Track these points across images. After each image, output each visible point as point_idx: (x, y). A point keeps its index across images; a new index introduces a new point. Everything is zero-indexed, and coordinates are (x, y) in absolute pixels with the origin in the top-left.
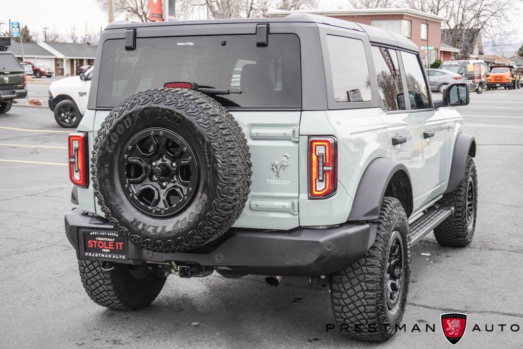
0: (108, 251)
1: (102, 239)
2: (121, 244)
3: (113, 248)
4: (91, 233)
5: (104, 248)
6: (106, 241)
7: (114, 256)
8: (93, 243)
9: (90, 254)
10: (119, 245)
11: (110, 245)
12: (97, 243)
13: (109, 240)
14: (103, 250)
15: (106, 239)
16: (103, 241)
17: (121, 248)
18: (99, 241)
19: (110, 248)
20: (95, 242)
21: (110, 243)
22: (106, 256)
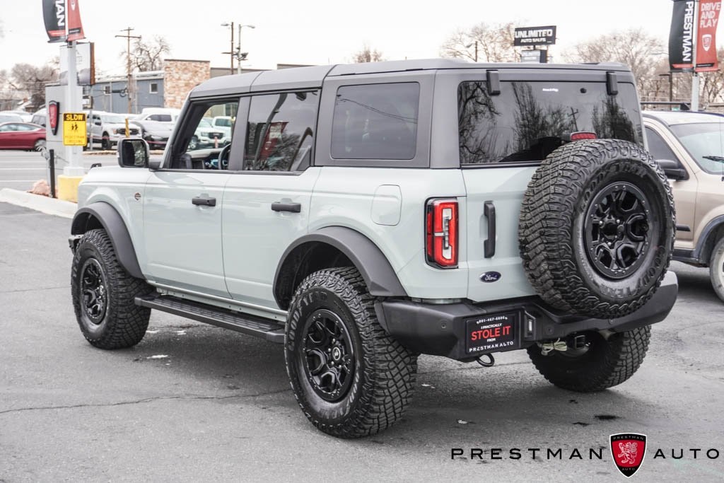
0: (494, 339)
1: (488, 327)
2: (508, 327)
3: (499, 335)
4: (478, 322)
5: (489, 338)
6: (492, 328)
7: (501, 345)
8: (477, 335)
9: (475, 349)
10: (506, 329)
11: (496, 332)
12: (482, 334)
13: (496, 325)
14: (488, 340)
15: (492, 326)
16: (488, 329)
17: (508, 333)
18: (483, 330)
19: (496, 335)
20: (479, 332)
21: (496, 329)
22: (493, 346)
